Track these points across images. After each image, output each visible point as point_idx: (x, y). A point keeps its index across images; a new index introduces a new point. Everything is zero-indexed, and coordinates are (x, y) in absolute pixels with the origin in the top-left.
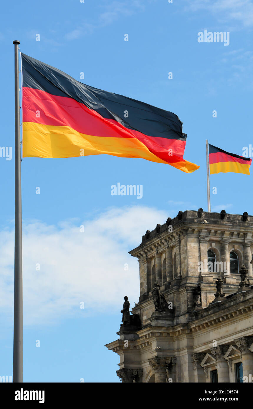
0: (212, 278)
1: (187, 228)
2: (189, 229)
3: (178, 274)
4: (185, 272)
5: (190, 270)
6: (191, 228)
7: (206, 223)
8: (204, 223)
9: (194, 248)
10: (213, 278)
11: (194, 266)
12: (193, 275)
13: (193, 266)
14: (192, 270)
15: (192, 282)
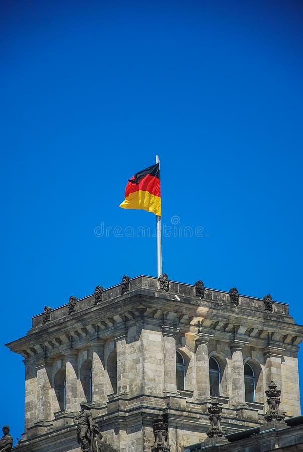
0: (185, 401)
1: (144, 307)
2: (148, 309)
3: (121, 389)
4: (137, 387)
5: (147, 383)
6: (151, 308)
7: (177, 301)
8: (173, 301)
9: (154, 344)
10: (187, 402)
11: (154, 376)
12: (151, 393)
13: (151, 377)
14: (151, 384)
15: (151, 406)
